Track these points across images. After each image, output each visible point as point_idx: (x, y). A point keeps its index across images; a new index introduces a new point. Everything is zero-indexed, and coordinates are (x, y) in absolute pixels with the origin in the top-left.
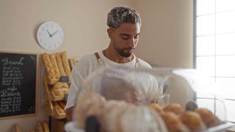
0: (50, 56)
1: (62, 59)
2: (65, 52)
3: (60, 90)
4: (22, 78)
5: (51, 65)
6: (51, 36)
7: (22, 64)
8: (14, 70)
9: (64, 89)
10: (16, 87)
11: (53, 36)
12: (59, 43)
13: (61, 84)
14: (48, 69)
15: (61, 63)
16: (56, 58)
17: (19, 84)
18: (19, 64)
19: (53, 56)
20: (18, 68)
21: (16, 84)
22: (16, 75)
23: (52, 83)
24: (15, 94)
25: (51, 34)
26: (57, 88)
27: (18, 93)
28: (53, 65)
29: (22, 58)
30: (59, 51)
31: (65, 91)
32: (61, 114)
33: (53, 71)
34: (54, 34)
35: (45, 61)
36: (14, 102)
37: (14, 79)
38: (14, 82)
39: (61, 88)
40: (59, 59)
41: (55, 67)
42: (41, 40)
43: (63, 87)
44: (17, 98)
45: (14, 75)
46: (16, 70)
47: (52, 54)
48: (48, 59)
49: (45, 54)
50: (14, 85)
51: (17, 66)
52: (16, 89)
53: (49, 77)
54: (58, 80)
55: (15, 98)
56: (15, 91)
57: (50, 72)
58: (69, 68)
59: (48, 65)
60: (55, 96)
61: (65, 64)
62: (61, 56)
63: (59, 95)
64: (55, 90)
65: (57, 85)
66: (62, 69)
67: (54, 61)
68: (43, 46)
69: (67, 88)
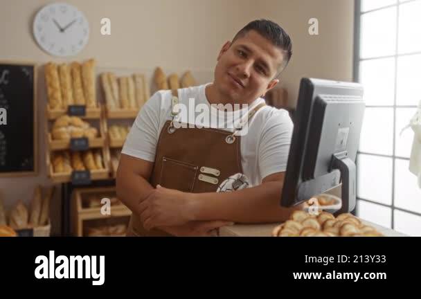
0: (59, 69)
1: (81, 73)
2: (91, 61)
3: (63, 129)
5: (57, 85)
6: (62, 30)
9: (71, 128)
11: (66, 31)
12: (81, 43)
13: (68, 119)
14: (50, 91)
15: (78, 80)
16: (72, 74)
19: (66, 69)
23: (52, 117)
25: (63, 26)
26: (59, 127)
28: (63, 85)
30: (80, 60)
31: (71, 133)
32: (56, 174)
33: (58, 95)
34: (67, 27)
35: (47, 77)
39: (66, 127)
40: (77, 73)
41: (65, 88)
42: (42, 39)
43: (70, 124)
47: (64, 64)
48: (55, 73)
49: (50, 64)
53: (48, 106)
54: (63, 111)
57: (53, 96)
58: (93, 89)
59: (51, 85)
60: (50, 140)
61: (86, 83)
62: (81, 68)
63: (60, 139)
64: (56, 131)
65: (59, 122)
66: (79, 91)
67: (65, 76)
68: (47, 49)
69: (79, 126)
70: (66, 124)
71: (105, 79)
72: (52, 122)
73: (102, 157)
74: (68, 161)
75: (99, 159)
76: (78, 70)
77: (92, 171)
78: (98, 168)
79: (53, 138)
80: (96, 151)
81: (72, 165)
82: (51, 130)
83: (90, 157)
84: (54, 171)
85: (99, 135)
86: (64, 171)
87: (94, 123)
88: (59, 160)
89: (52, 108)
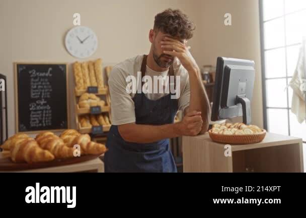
0: (81, 66)
1: (94, 67)
2: (99, 59)
3: (85, 101)
4: (51, 90)
5: (81, 74)
6: (82, 42)
7: (51, 75)
8: (42, 82)
9: (90, 101)
10: (46, 99)
11: (84, 43)
12: (93, 49)
13: (88, 95)
14: (77, 79)
15: (93, 72)
16: (89, 68)
17: (48, 96)
18: (47, 75)
19: (85, 66)
20: (46, 80)
21: (45, 97)
22: (45, 87)
23: (78, 95)
24: (45, 107)
25: (82, 40)
26: (83, 100)
27: (48, 106)
28: (84, 75)
29: (50, 69)
30: (93, 59)
31: (90, 103)
33: (82, 81)
34: (84, 40)
35: (75, 70)
36: (44, 115)
37: (43, 91)
38: (43, 94)
39: (87, 100)
40: (92, 67)
41: (85, 77)
42: (71, 49)
43: (89, 98)
44: (47, 112)
45: (42, 87)
46: (45, 82)
47: (84, 63)
48: (79, 68)
49: (77, 62)
50: (44, 98)
51: (45, 77)
52: (45, 102)
53: (76, 88)
54: (85, 90)
55: (44, 112)
56: (45, 105)
57: (79, 82)
58: (101, 77)
59: (77, 75)
60: (78, 108)
61: (97, 73)
62: (94, 64)
63: (83, 107)
64: (81, 103)
65: (83, 97)
66: (94, 78)
67: (84, 69)
68: (73, 54)
69: (95, 99)
70: (87, 98)
71: (108, 71)
72: (78, 98)
73: (109, 118)
74: (88, 121)
75: (107, 119)
76: (92, 65)
77: (104, 126)
78: (107, 124)
79: (80, 107)
80: (105, 114)
81: (91, 123)
82: (78, 102)
83: (101, 118)
84: (82, 126)
85: (106, 104)
86: (87, 126)
87: (103, 97)
88: (83, 120)
89: (79, 89)
